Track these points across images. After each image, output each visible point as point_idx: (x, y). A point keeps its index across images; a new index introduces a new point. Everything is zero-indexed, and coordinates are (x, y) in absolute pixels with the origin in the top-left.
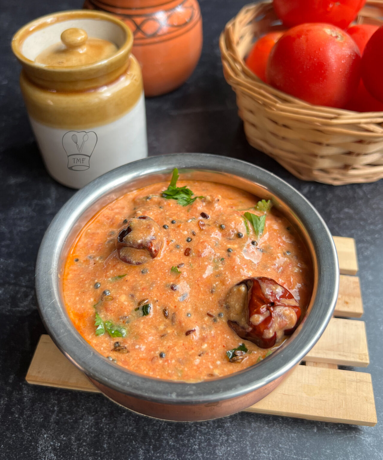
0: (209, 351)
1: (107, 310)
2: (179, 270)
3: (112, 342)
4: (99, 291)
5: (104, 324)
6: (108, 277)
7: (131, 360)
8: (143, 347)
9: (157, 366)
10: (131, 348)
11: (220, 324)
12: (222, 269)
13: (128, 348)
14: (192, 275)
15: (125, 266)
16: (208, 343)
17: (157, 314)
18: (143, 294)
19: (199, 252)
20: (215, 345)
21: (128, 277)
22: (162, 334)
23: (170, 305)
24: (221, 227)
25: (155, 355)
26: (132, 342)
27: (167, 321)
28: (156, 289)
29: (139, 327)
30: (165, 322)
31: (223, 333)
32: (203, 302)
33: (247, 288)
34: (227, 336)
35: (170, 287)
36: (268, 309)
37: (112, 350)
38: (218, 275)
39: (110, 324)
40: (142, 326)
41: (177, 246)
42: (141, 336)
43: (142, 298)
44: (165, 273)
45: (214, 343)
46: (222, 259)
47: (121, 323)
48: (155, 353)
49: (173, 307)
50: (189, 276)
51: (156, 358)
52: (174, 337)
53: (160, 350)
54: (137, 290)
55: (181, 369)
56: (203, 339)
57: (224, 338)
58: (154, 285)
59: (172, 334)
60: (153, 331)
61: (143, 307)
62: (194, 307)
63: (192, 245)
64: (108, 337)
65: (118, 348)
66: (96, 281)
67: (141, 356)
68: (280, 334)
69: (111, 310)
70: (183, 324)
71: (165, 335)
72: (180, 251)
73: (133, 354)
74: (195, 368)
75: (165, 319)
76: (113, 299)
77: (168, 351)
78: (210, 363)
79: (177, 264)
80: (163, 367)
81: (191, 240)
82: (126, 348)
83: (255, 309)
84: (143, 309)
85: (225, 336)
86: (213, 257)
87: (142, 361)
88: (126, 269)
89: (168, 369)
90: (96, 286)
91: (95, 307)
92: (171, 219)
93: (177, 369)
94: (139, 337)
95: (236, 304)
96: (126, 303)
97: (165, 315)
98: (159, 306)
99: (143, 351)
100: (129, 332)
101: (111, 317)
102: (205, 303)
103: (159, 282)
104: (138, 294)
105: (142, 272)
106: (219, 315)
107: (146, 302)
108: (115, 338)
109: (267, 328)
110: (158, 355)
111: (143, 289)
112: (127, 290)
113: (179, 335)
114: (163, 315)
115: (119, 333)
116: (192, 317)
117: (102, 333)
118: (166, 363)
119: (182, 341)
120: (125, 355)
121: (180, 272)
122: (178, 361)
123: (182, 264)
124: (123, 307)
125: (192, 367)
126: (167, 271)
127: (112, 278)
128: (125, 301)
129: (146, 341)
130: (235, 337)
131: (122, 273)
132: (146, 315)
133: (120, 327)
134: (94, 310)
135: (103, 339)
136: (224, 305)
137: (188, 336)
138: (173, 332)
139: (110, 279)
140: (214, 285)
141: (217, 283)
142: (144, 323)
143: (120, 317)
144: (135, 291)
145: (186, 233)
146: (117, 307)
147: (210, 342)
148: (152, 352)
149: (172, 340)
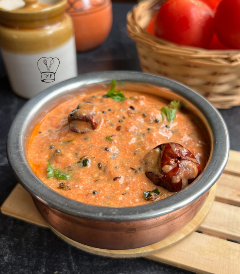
0: (131, 192)
1: (57, 162)
2: (111, 138)
3: (58, 183)
4: (53, 150)
5: (54, 171)
6: (60, 142)
7: (71, 195)
8: (81, 187)
9: (91, 199)
10: (72, 187)
11: (140, 174)
12: (143, 140)
13: (70, 187)
14: (121, 142)
15: (73, 135)
16: (130, 187)
17: (93, 166)
18: (85, 153)
19: (127, 128)
20: (135, 188)
21: (75, 142)
22: (96, 180)
23: (104, 160)
24: (144, 116)
25: (90, 192)
26: (73, 183)
27: (100, 171)
28: (94, 150)
29: (79, 174)
30: (99, 172)
31: (142, 181)
32: (128, 160)
33: (161, 149)
34: (145, 183)
35: (104, 149)
36: (176, 162)
37: (58, 188)
38: (140, 144)
39: (58, 171)
40: (81, 174)
41: (111, 125)
42: (80, 180)
43: (83, 155)
44: (101, 140)
45: (134, 187)
46: (143, 134)
47: (66, 171)
48: (90, 191)
49: (105, 162)
50: (118, 143)
51: (90, 194)
52: (105, 181)
53: (94, 189)
54: (80, 150)
55: (108, 202)
56: (126, 184)
57: (142, 184)
58: (93, 147)
59: (104, 180)
60: (90, 178)
61: (83, 161)
62: (121, 163)
63: (122, 125)
64: (56, 180)
65: (62, 187)
66: (51, 144)
67: (79, 192)
68: (184, 182)
69: (60, 162)
70: (112, 173)
71: (99, 180)
72: (113, 127)
73: (73, 191)
74: (119, 202)
75: (99, 170)
76: (62, 155)
77: (99, 190)
78: (130, 200)
79: (110, 135)
80: (95, 200)
81: (122, 121)
82: (68, 187)
83: (166, 162)
84: (83, 162)
85: (143, 183)
86: (137, 132)
87: (79, 196)
88: (74, 137)
89: (98, 202)
90: (51, 148)
91: (49, 161)
92: (108, 108)
93: (105, 202)
94: (79, 180)
95: (152, 161)
96: (71, 158)
97: (99, 167)
98: (95, 161)
99: (81, 189)
100: (71, 177)
101: (59, 167)
102: (129, 161)
103: (96, 145)
104: (80, 153)
105: (85, 139)
106: (140, 169)
107: (86, 157)
108: (61, 180)
109: (175, 175)
110: (92, 192)
111: (85, 149)
112: (73, 150)
113: (108, 180)
114: (98, 167)
115: (64, 177)
116: (119, 169)
117: (52, 177)
118: (97, 198)
119: (110, 184)
120: (67, 191)
121: (112, 140)
122: (107, 197)
123: (114, 135)
124: (69, 160)
125: (116, 202)
126: (103, 139)
127: (63, 143)
128: (71, 157)
129: (84, 183)
130: (151, 184)
131: (70, 139)
132: (85, 166)
133: (65, 173)
134: (47, 163)
135: (52, 181)
136: (143, 162)
137: (115, 181)
138: (105, 178)
139: (61, 143)
140: (137, 150)
141: (139, 148)
142: (83, 172)
143: (66, 167)
144: (78, 150)
145: (118, 116)
146: (65, 160)
147: (132, 186)
148: (88, 191)
149: (103, 183)
